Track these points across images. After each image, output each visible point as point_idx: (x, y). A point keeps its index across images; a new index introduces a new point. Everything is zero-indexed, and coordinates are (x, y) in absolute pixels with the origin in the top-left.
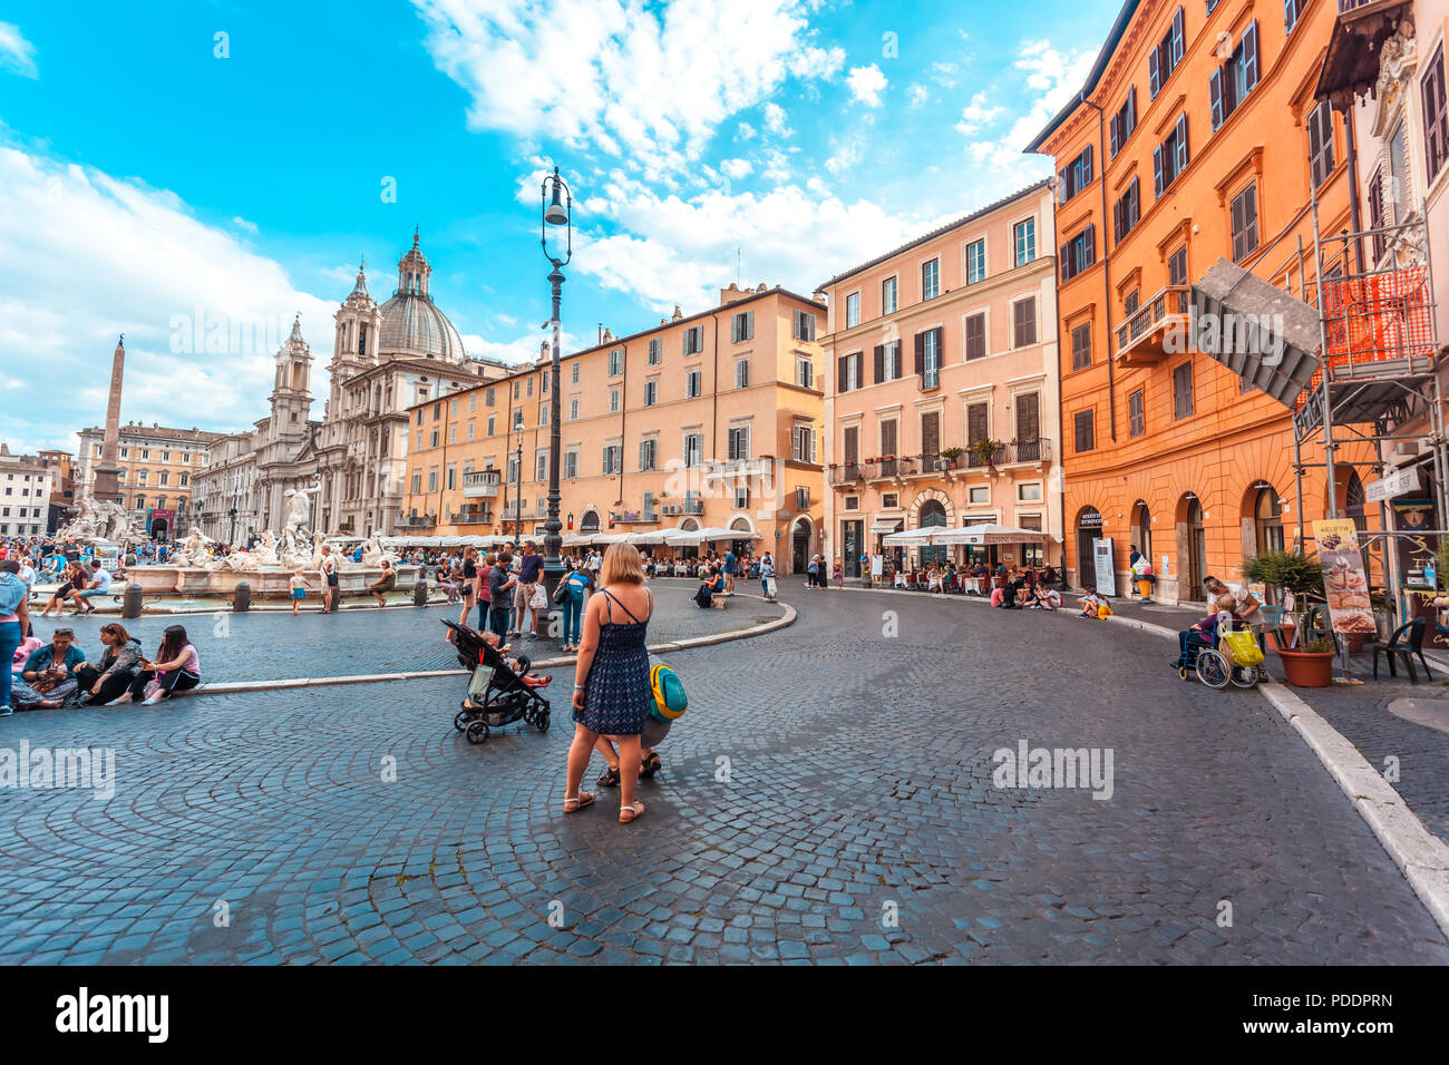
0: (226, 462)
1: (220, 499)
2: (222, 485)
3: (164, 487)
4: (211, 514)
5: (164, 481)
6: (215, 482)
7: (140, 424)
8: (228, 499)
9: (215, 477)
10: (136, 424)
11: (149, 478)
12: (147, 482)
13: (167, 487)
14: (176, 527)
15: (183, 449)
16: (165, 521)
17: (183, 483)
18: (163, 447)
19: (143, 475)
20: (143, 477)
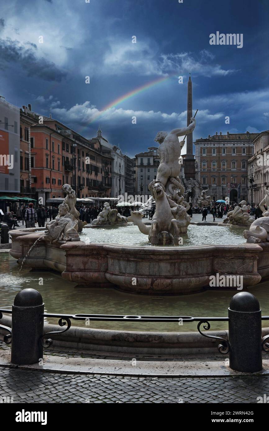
1: (260, 175)
4: (257, 185)
5: (234, 167)
7: (221, 134)
10: (219, 134)
11: (227, 165)
12: (226, 168)
13: (236, 170)
14: (242, 194)
15: (242, 145)
16: (236, 191)
17: (244, 167)
18: (232, 145)
19: (224, 163)
20: (224, 165)
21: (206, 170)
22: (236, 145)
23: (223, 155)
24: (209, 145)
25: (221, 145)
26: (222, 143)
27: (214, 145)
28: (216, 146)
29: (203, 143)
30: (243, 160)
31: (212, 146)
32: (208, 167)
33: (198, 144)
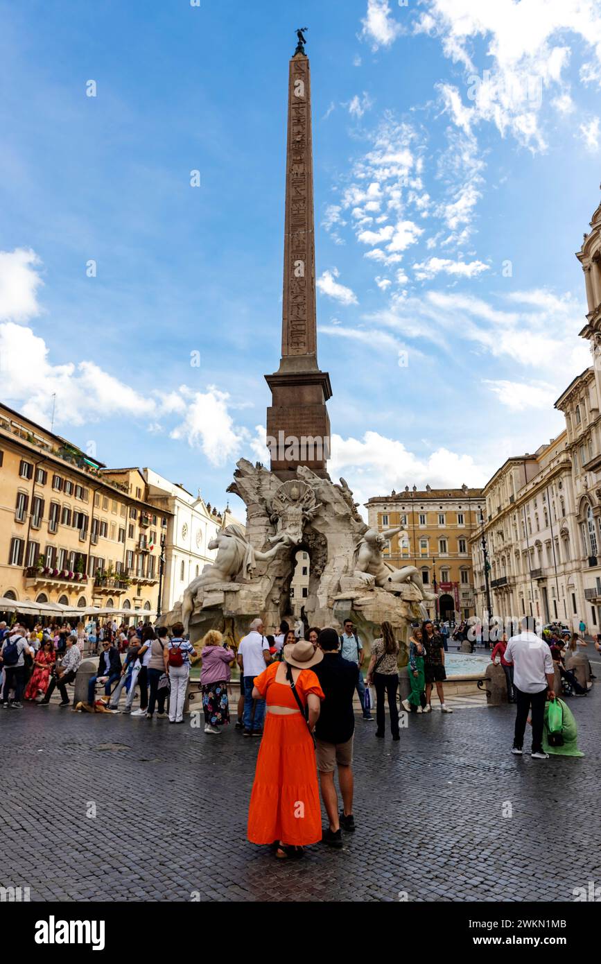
0: (512, 498)
1: (513, 556)
2: (511, 534)
3: (442, 555)
4: (504, 580)
5: (443, 550)
6: (501, 533)
7: (415, 488)
8: (525, 552)
9: (499, 527)
10: (411, 490)
11: (430, 546)
12: (428, 551)
13: (447, 555)
14: (462, 604)
15: (456, 508)
16: (450, 597)
17: (462, 549)
18: (437, 509)
19: (424, 543)
20: (424, 546)
21: (390, 556)
22: (445, 509)
23: (422, 527)
24: (394, 508)
25: (417, 509)
26: (419, 503)
27: (403, 508)
28: (408, 509)
29: (382, 504)
30: (459, 537)
31: (400, 509)
32: (393, 550)
33: (373, 505)
